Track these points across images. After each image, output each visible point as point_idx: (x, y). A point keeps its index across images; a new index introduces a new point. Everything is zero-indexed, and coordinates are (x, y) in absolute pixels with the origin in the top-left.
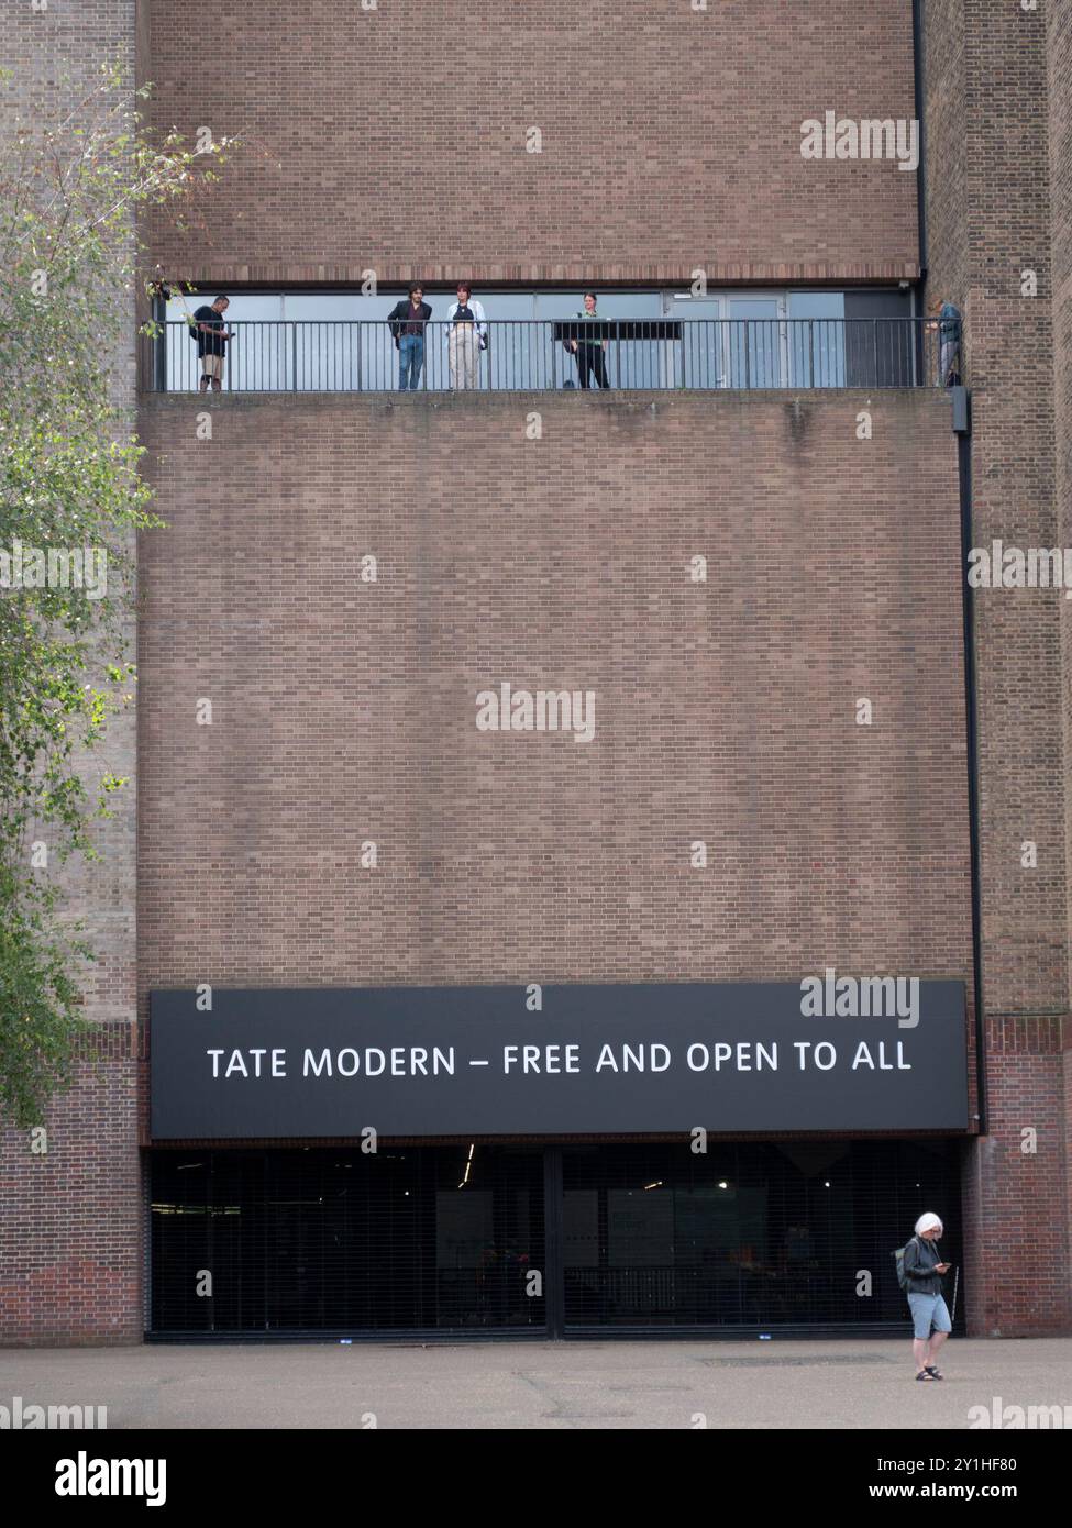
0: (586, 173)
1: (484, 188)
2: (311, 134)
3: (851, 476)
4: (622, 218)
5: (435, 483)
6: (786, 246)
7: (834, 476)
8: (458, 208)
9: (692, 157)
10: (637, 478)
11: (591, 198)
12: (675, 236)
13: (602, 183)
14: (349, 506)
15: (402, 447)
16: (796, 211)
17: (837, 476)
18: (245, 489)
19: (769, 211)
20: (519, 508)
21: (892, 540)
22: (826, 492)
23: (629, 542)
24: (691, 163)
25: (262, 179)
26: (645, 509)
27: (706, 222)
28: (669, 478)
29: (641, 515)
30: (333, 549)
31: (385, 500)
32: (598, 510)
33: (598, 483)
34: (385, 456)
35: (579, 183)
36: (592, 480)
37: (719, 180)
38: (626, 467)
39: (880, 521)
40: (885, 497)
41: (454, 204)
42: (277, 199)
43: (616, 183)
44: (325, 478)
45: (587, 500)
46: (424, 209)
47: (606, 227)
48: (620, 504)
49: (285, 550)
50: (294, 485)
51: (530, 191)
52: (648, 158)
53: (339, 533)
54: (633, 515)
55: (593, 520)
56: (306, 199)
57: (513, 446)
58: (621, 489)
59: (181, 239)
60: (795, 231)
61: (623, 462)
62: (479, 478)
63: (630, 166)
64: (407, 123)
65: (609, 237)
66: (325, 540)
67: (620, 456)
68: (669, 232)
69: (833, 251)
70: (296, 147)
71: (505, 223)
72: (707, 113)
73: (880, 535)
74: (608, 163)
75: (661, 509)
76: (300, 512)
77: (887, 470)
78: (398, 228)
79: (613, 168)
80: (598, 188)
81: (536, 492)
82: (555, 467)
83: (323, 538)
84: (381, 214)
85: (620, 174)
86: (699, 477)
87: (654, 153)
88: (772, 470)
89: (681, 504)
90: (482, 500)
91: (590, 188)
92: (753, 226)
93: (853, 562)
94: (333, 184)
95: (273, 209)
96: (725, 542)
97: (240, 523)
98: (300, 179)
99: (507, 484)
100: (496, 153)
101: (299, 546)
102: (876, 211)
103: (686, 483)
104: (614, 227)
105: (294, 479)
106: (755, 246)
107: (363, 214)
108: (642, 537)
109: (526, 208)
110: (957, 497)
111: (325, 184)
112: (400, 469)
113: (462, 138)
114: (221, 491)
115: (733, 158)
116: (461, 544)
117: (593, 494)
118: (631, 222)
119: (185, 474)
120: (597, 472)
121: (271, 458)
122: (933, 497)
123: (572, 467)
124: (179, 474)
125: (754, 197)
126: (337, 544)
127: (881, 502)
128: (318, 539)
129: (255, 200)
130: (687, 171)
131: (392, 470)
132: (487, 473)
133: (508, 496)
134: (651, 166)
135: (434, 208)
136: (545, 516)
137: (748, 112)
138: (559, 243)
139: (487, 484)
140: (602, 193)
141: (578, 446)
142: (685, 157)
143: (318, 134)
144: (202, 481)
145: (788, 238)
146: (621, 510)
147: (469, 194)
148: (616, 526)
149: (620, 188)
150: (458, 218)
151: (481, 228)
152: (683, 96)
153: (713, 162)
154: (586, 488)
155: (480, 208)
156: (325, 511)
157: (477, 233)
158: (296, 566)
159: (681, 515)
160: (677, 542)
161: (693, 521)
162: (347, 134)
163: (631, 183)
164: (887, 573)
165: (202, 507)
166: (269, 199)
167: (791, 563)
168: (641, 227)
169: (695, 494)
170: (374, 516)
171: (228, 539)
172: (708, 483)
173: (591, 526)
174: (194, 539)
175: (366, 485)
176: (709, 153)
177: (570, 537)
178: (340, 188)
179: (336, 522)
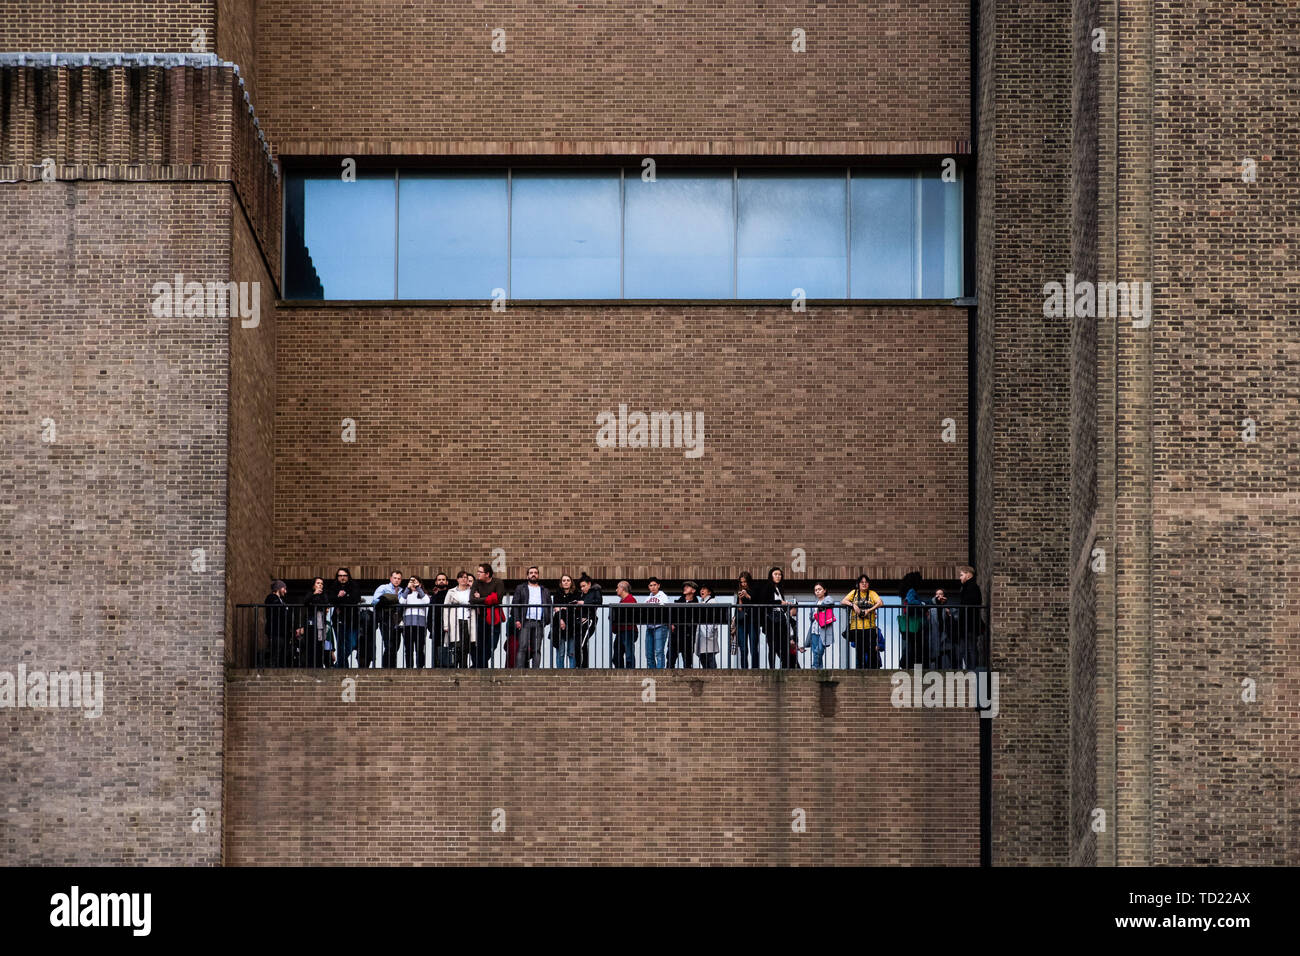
0: (667, 482)
1: (574, 495)
2: (419, 445)
3: (880, 750)
4: (699, 523)
5: (498, 753)
6: (847, 549)
7: (864, 750)
8: (550, 514)
9: (764, 468)
10: (683, 750)
11: (671, 505)
12: (746, 540)
13: (681, 491)
14: (418, 774)
15: (468, 720)
16: (856, 517)
17: (866, 750)
18: (324, 758)
19: (831, 518)
20: (573, 777)
21: (916, 810)
22: (856, 765)
23: (674, 809)
24: (762, 473)
25: (375, 487)
26: (688, 779)
27: (774, 527)
28: (711, 750)
29: (685, 784)
30: (402, 814)
31: (453, 768)
32: (645, 779)
33: (647, 755)
34: (453, 728)
35: (661, 491)
36: (641, 752)
37: (788, 489)
38: (673, 740)
39: (905, 792)
40: (910, 770)
41: (546, 510)
42: (388, 506)
43: (694, 491)
44: (396, 748)
45: (636, 770)
46: (519, 514)
47: (684, 532)
48: (666, 774)
49: (359, 813)
50: (368, 754)
51: (616, 499)
52: (724, 468)
53: (408, 799)
54: (678, 784)
55: (644, 789)
56: (413, 505)
57: (570, 720)
58: (667, 760)
59: (301, 541)
60: (855, 536)
61: (669, 736)
62: (537, 749)
63: (707, 475)
64: (506, 436)
65: (686, 540)
66: (395, 805)
67: (668, 730)
68: (742, 536)
69: (889, 555)
70: (405, 458)
71: (593, 527)
72: (778, 427)
73: (905, 805)
74: (687, 473)
75: (702, 779)
76: (374, 779)
77: (912, 745)
78: (496, 532)
79: (691, 478)
80: (677, 496)
81: (590, 762)
82: (607, 740)
83: (394, 803)
84: (480, 519)
85: (698, 483)
86: (739, 750)
87: (729, 464)
88: (806, 743)
89: (722, 775)
90: (540, 770)
91: (671, 496)
92: (817, 531)
93: (879, 830)
94: (438, 491)
95: (384, 514)
96: (762, 809)
97: (319, 789)
98: (408, 487)
99: (562, 754)
100: (586, 463)
101: (372, 811)
102: (930, 517)
103: (727, 755)
104: (689, 532)
105: (368, 749)
106: (820, 549)
107: (465, 519)
108: (685, 804)
109: (611, 514)
110: (977, 770)
111: (431, 491)
112: (466, 740)
113: (555, 450)
114: (302, 759)
115: (801, 469)
116: (519, 809)
117: (641, 765)
118: (707, 527)
119: (270, 744)
120: (646, 744)
121: (348, 729)
122: (955, 770)
123: (622, 740)
124: (264, 743)
125: (819, 505)
126: (407, 809)
127: (907, 775)
128: (390, 804)
129: (367, 506)
130: (759, 480)
131: (458, 740)
132: (545, 745)
133: (563, 766)
134: (726, 476)
135: (529, 514)
136: (597, 784)
137: (816, 427)
138: (640, 546)
139: (545, 754)
140: (681, 500)
141: (629, 720)
142: (758, 468)
143: (426, 446)
144: (285, 751)
145: (849, 542)
146: (667, 779)
147: (560, 500)
148: (662, 795)
149: (697, 496)
150: (550, 523)
151: (571, 532)
152: (757, 413)
153: (782, 473)
154: (635, 759)
155: (570, 514)
156: (397, 777)
157: (568, 536)
158: (369, 829)
159: (722, 785)
160: (718, 809)
161: (733, 790)
162: (451, 446)
163: (707, 491)
164: (910, 841)
165: (284, 774)
166: (380, 505)
167: (822, 830)
168: (715, 531)
169: (735, 765)
170: (439, 783)
171: (307, 804)
172: (747, 755)
173: (640, 794)
174: (275, 804)
175: (434, 754)
176: (779, 464)
177: (619, 804)
178: (444, 495)
179: (406, 789)
